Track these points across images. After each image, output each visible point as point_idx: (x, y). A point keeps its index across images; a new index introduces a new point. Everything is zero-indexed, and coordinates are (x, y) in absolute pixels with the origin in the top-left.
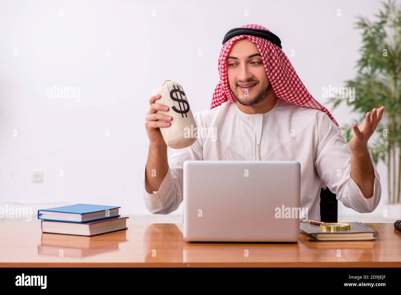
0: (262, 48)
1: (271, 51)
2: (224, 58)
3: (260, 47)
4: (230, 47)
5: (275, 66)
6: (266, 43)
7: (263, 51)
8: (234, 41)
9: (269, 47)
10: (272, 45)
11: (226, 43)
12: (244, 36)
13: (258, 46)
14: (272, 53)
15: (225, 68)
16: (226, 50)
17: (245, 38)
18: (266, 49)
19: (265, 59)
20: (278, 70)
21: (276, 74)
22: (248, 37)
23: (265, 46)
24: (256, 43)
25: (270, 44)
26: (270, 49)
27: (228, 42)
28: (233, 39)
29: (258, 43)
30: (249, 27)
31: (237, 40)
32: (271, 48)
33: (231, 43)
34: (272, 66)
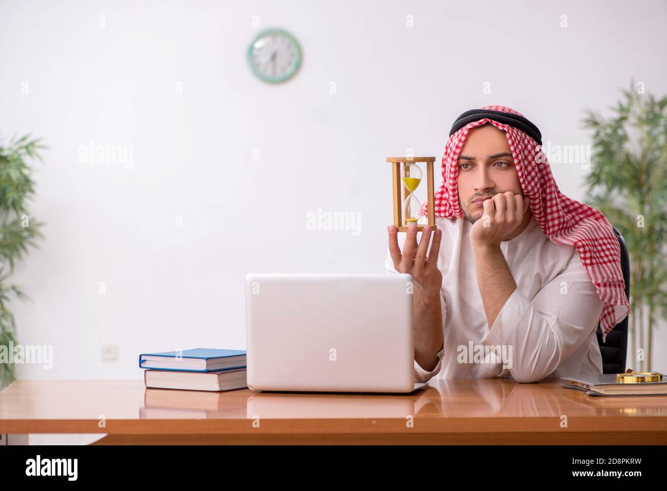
0: (513, 139)
1: (526, 147)
2: (456, 157)
3: (511, 137)
4: (463, 139)
5: (532, 171)
6: (520, 134)
7: (515, 144)
8: (470, 129)
9: (524, 141)
10: (528, 137)
11: (456, 134)
12: (486, 121)
13: (508, 135)
14: (528, 150)
15: (455, 172)
16: (458, 144)
17: (488, 124)
18: (519, 142)
19: (517, 156)
20: (535, 176)
21: (533, 184)
22: (492, 122)
23: (519, 138)
24: (505, 131)
25: (525, 137)
26: (524, 144)
27: (460, 131)
28: (469, 126)
29: (509, 131)
30: (493, 109)
31: (475, 128)
32: (526, 142)
33: (466, 132)
34: (527, 171)
